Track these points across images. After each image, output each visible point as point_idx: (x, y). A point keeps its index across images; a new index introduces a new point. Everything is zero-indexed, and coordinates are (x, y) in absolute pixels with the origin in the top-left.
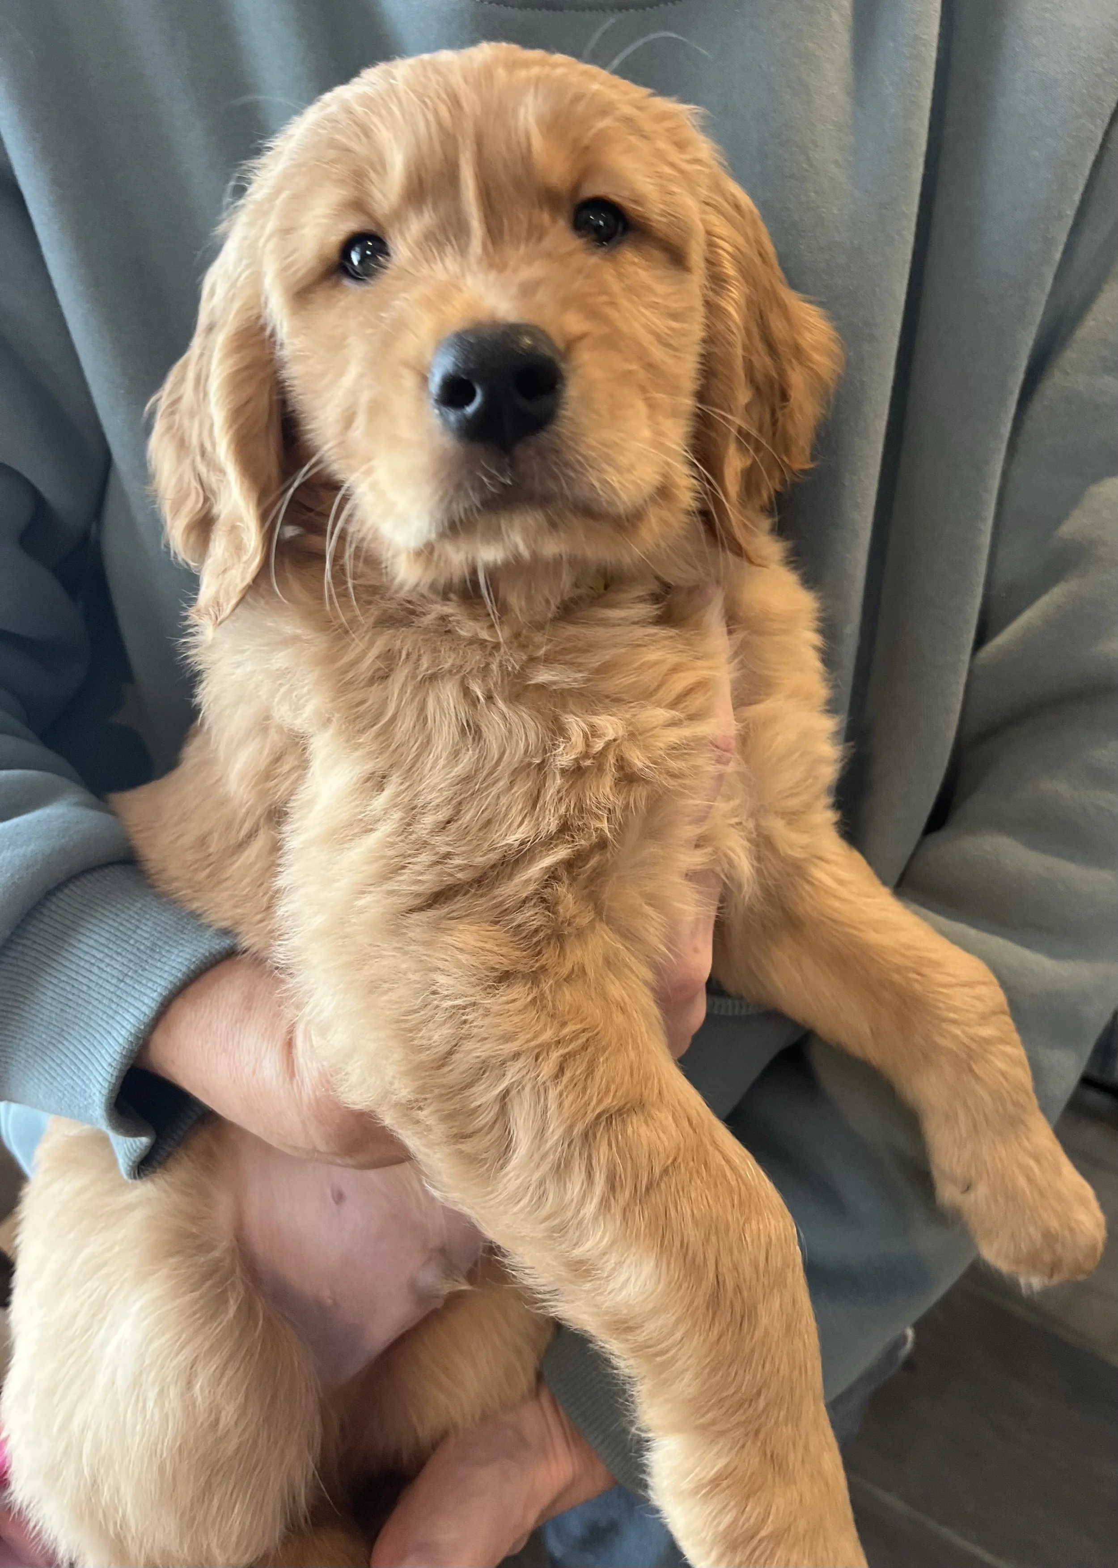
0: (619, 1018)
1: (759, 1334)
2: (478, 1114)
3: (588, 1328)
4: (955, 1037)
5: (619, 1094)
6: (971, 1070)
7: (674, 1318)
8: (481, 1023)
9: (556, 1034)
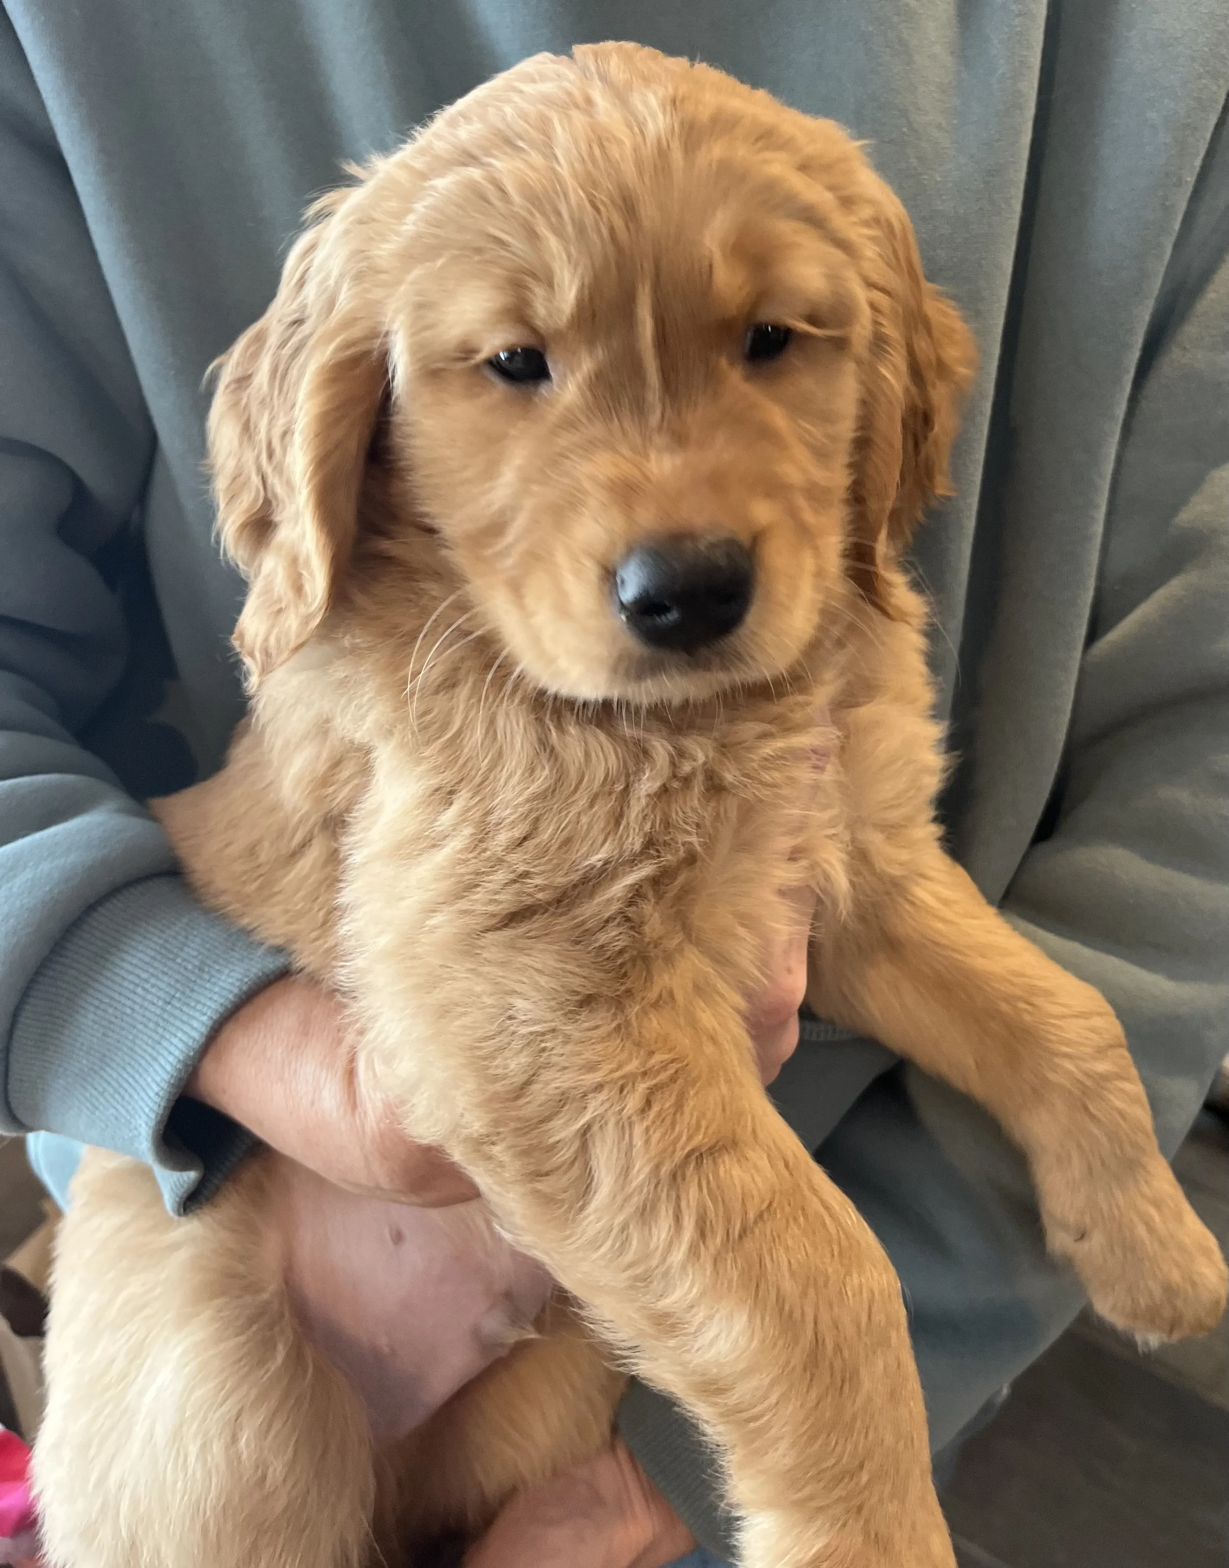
0: (709, 1049)
1: (860, 1400)
2: (556, 1151)
3: (673, 1390)
4: (1069, 1073)
5: (710, 1131)
6: (1086, 1109)
7: (768, 1380)
8: (562, 1051)
9: (643, 1064)
